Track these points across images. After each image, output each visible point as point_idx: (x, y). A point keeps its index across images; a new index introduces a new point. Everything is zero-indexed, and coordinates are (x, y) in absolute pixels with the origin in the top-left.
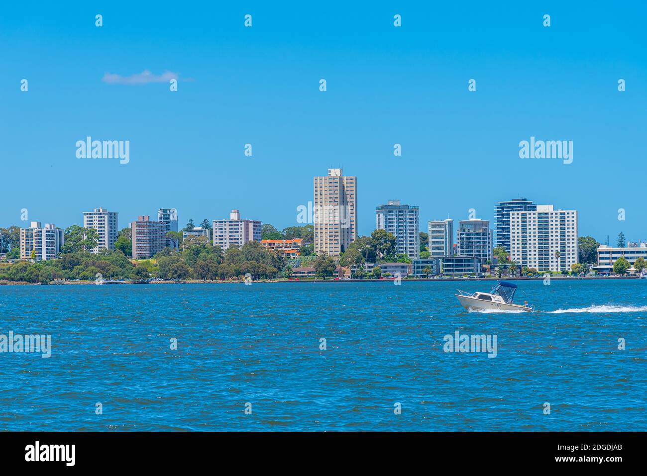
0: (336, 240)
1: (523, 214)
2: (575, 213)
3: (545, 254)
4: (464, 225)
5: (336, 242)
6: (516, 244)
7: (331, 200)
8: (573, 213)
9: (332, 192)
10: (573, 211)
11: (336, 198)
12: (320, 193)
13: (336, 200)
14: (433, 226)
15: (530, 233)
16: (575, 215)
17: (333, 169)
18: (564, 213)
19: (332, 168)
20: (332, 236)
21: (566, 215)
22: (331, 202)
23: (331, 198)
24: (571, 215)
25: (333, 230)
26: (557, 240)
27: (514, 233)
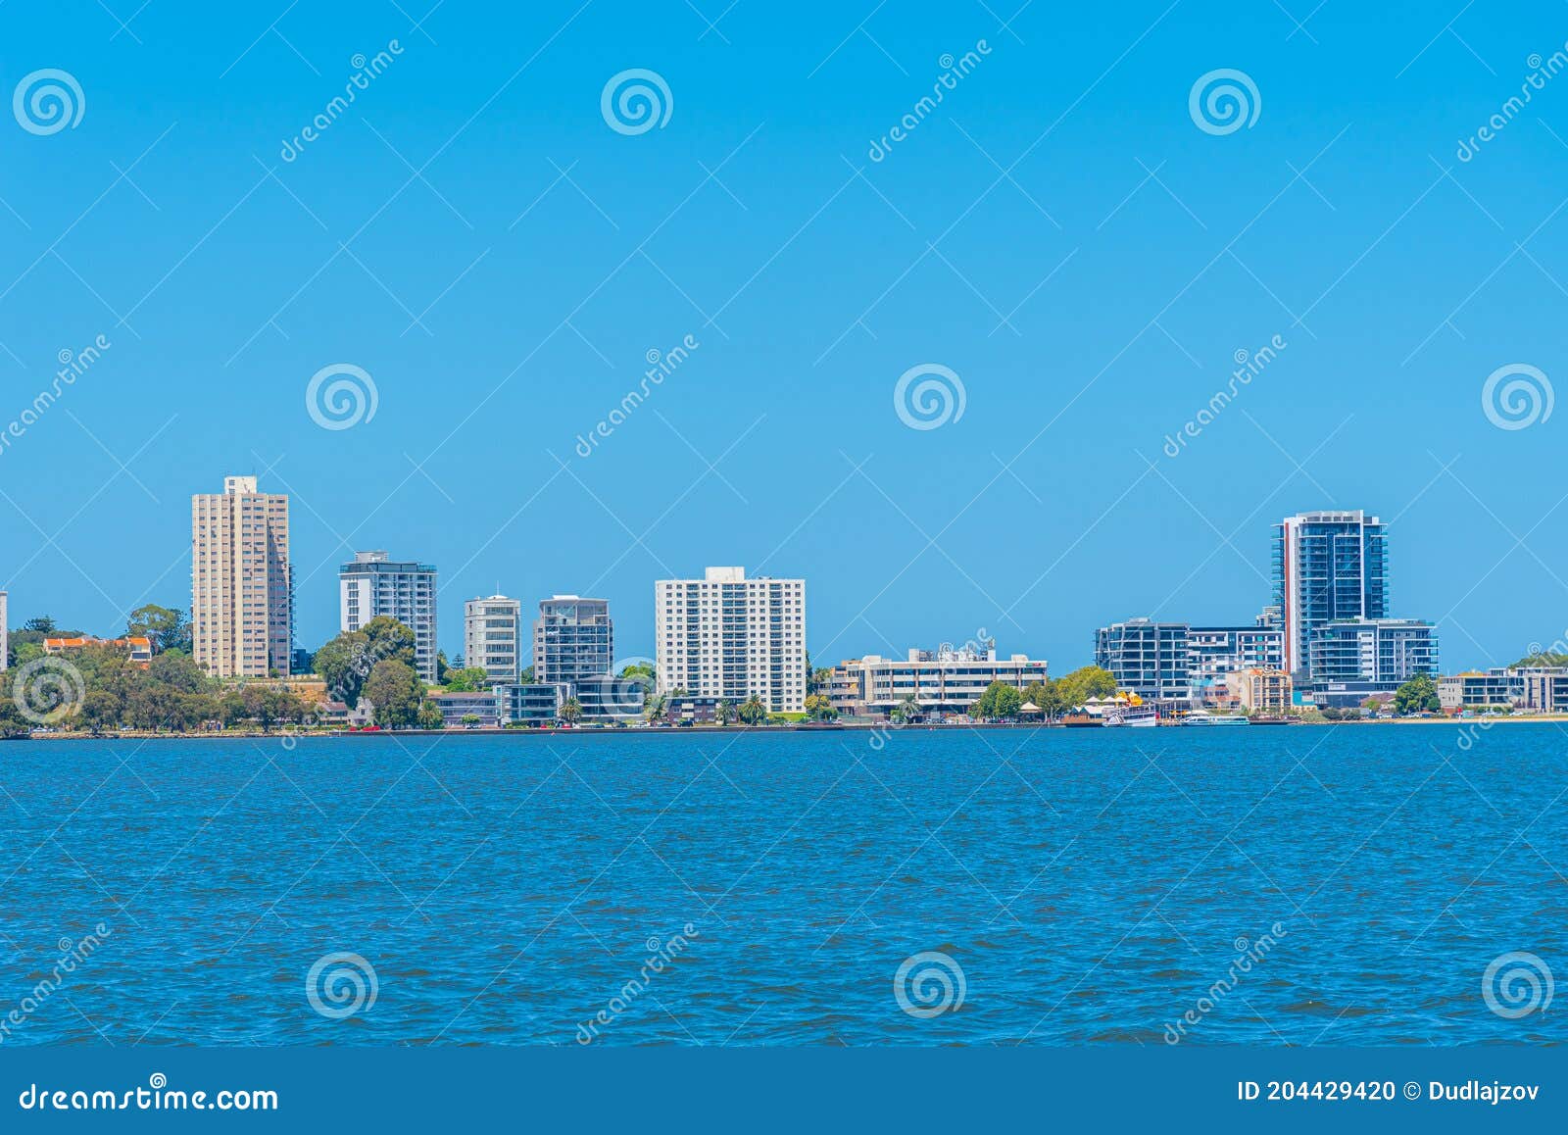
0: (260, 640)
1: (690, 586)
2: (803, 586)
3: (737, 675)
4: (553, 611)
5: (260, 644)
6: (675, 652)
7: (247, 548)
8: (797, 586)
9: (251, 530)
10: (797, 581)
11: (258, 544)
12: (212, 532)
13: (259, 548)
14: (489, 611)
15: (705, 627)
16: (802, 590)
17: (240, 478)
18: (778, 586)
19: (237, 475)
20: (250, 631)
21: (784, 590)
22: (248, 552)
23: (247, 544)
24: (793, 590)
25: (253, 618)
26: (763, 643)
27: (671, 627)
